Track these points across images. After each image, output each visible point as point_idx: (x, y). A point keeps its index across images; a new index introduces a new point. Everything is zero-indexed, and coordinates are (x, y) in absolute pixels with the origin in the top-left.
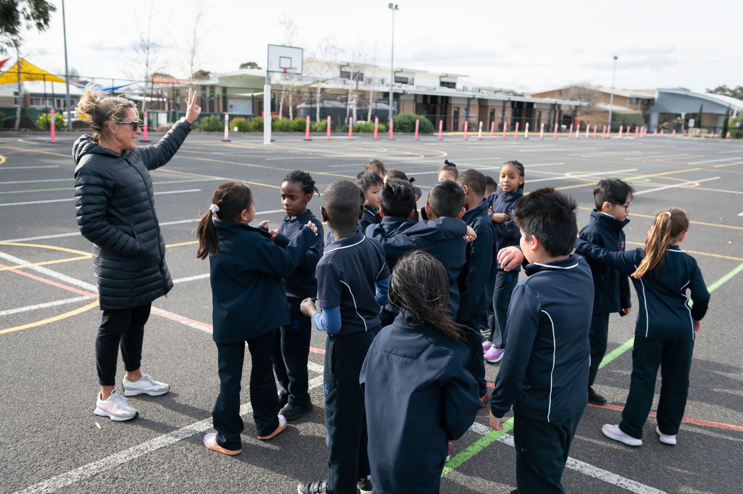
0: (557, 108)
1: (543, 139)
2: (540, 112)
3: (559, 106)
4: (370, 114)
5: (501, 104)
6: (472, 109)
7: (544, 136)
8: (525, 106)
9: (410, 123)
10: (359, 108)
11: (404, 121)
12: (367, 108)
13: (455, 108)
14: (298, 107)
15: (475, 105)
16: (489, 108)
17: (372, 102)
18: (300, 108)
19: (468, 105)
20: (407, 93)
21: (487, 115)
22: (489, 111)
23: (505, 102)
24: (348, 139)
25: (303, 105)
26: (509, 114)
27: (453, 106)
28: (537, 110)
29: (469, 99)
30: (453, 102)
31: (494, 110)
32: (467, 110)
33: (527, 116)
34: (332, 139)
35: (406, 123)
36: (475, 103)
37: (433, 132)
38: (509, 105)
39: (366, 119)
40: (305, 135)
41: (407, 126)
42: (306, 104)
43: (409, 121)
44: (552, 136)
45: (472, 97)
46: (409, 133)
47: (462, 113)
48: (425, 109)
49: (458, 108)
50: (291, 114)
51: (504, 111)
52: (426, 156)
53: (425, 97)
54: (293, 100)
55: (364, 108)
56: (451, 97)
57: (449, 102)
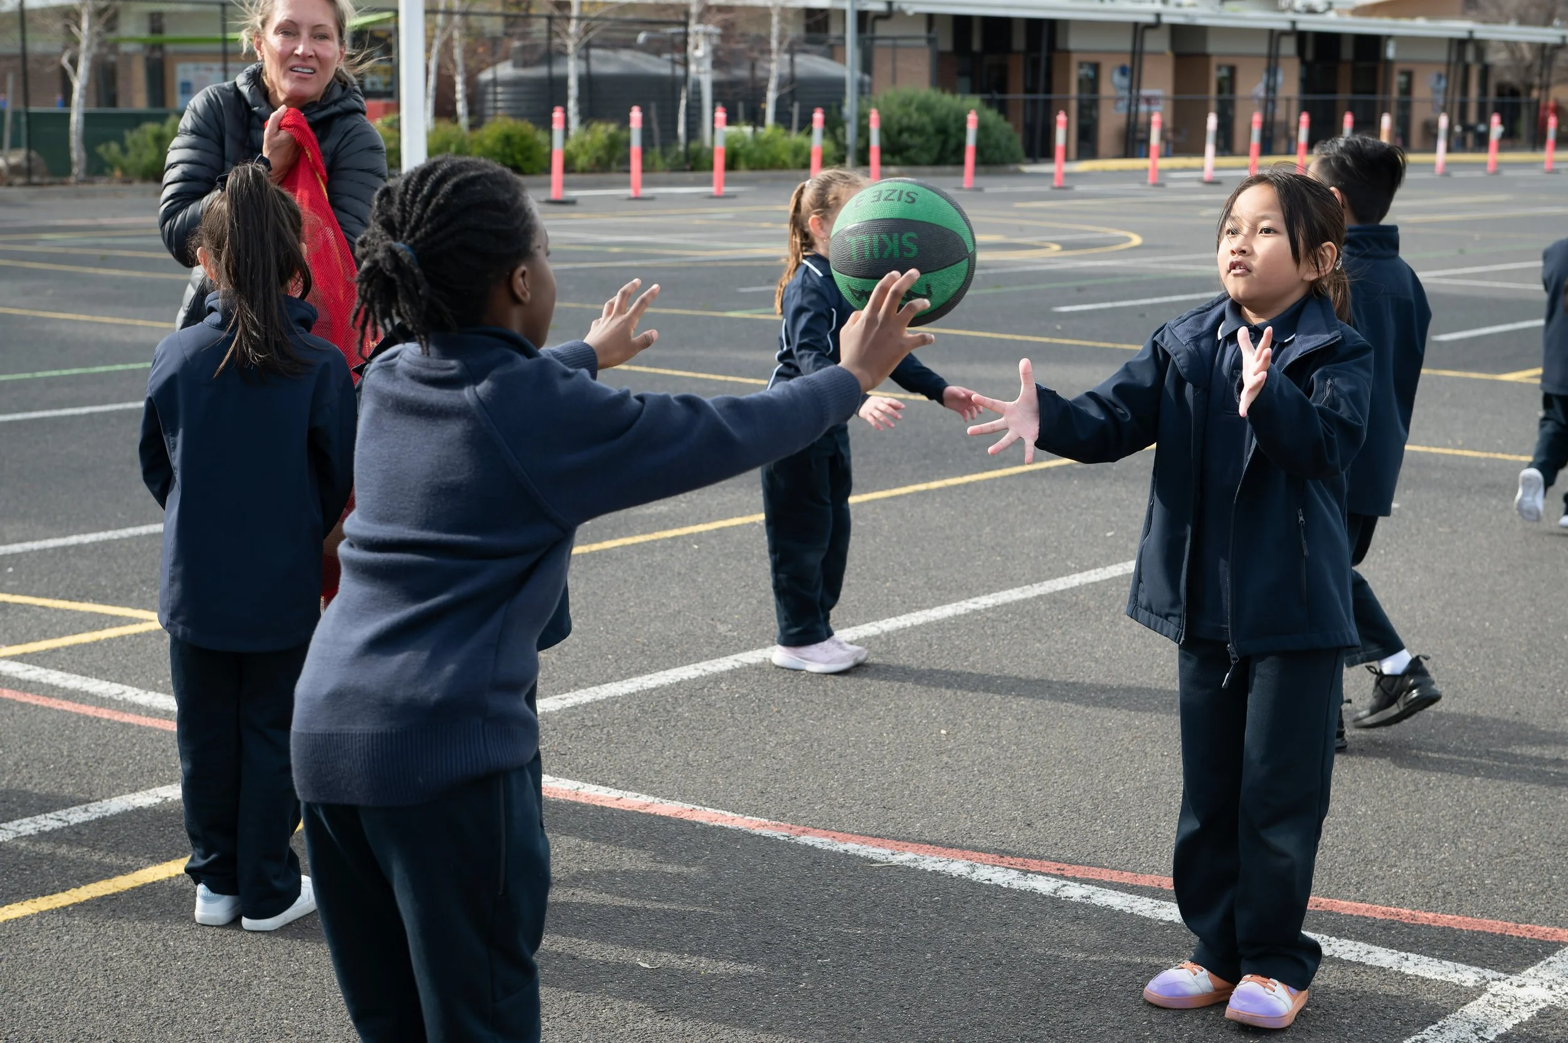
0: (1470, 56)
1: (1446, 174)
2: (1409, 75)
3: (1480, 46)
4: (771, 96)
5: (1263, 48)
6: (1149, 68)
7: (1448, 164)
8: (1347, 52)
9: (930, 129)
10: (722, 76)
11: (905, 121)
12: (760, 73)
13: (1081, 65)
14: (486, 76)
15: (1160, 53)
16: (1214, 62)
17: (779, 51)
18: (495, 82)
19: (1137, 54)
20: (902, 13)
21: (1206, 90)
22: (1214, 76)
23: (1274, 36)
24: (711, 197)
25: (506, 70)
26: (1289, 82)
27: (1075, 59)
28: (1397, 67)
29: (1139, 30)
30: (1074, 42)
31: (1232, 70)
32: (1133, 72)
33: (1355, 92)
34: (651, 198)
35: (911, 130)
36: (1158, 43)
37: (1017, 161)
38: (1288, 47)
39: (755, 118)
40: (548, 185)
41: (917, 140)
42: (515, 65)
43: (926, 119)
44: (1483, 165)
45: (1151, 19)
46: (929, 169)
47: (1112, 84)
48: (961, 74)
49: (1096, 67)
50: (461, 108)
51: (1272, 71)
52: (1066, 246)
53: (962, 24)
54: (469, 52)
55: (742, 73)
56: (1066, 23)
57: (1060, 45)
